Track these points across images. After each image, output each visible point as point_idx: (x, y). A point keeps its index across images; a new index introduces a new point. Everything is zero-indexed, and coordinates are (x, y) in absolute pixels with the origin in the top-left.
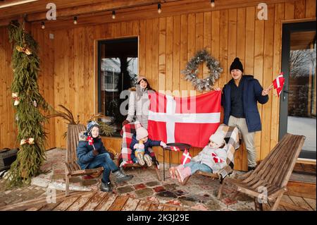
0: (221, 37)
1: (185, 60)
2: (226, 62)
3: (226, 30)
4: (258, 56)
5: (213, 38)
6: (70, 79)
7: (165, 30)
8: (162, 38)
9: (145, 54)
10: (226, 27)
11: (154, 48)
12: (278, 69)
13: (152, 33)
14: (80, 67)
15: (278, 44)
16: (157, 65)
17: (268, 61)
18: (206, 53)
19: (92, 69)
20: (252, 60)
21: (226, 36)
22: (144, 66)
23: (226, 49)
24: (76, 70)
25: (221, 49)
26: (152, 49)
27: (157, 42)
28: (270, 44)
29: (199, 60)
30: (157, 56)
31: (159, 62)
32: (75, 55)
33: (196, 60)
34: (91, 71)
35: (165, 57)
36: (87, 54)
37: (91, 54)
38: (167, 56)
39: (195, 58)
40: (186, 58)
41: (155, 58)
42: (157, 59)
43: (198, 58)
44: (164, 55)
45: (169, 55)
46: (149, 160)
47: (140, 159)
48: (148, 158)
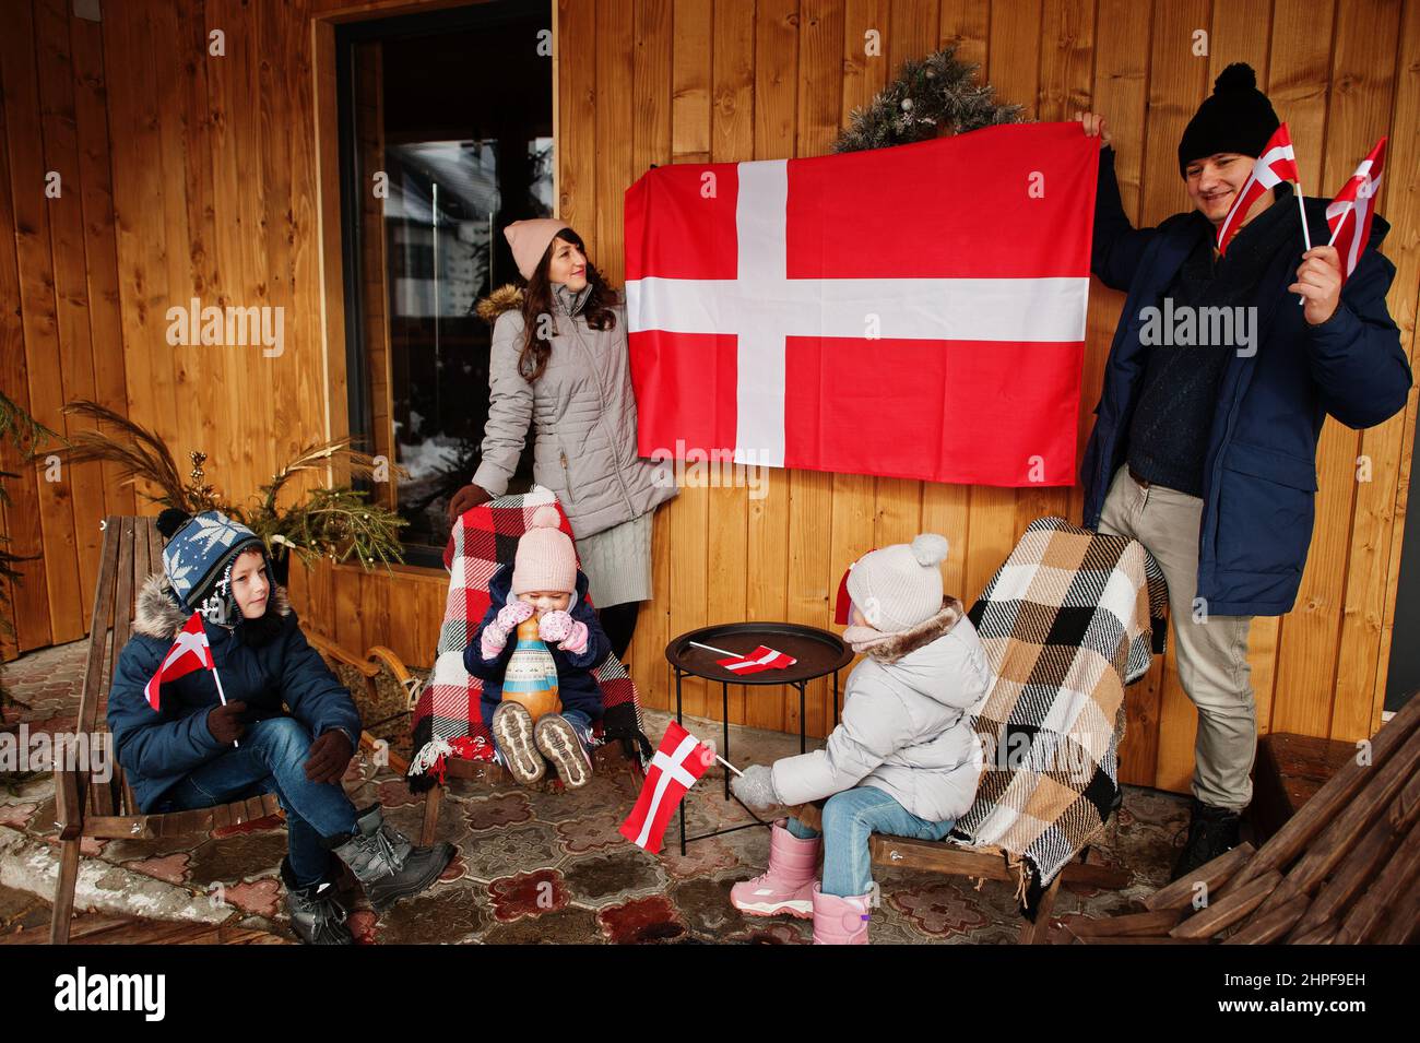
1: (825, 120)
6: (197, 249)
9: (594, 98)
11: (642, 53)
14: (241, 177)
16: (662, 160)
17: (1354, 110)
18: (955, 73)
19: (307, 189)
22: (588, 165)
23: (1085, 41)
24: (224, 196)
25: (1051, 45)
26: (631, 61)
27: (659, 17)
29: (908, 119)
30: (661, 102)
31: (671, 140)
32: (213, 112)
33: (889, 116)
34: (304, 198)
35: (707, 103)
36: (278, 101)
37: (295, 102)
38: (722, 102)
39: (885, 105)
40: (832, 109)
41: (649, 113)
42: (662, 119)
43: (906, 104)
44: (701, 92)
45: (732, 93)
46: (569, 747)
47: (510, 742)
48: (565, 737)
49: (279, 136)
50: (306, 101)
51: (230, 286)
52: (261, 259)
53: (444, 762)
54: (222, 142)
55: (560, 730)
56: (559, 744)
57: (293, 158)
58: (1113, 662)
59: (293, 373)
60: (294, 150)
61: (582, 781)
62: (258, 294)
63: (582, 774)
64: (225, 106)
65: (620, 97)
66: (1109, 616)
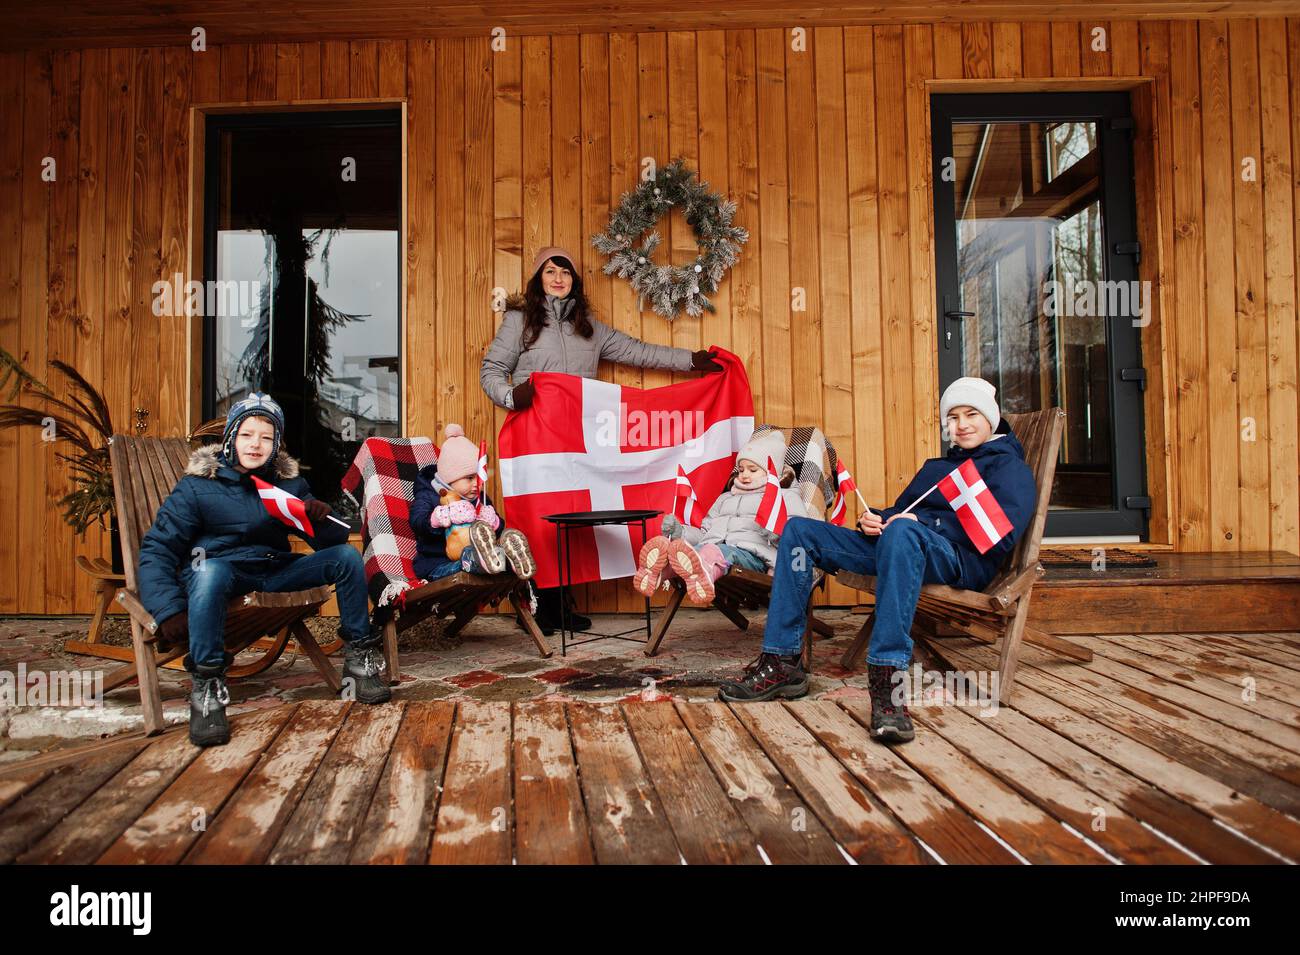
0: (734, 123)
1: (601, 201)
2: (753, 209)
3: (750, 100)
4: (861, 191)
5: (706, 127)
6: (55, 280)
7: (518, 86)
8: (506, 115)
9: (435, 178)
10: (750, 89)
11: (471, 152)
12: (925, 236)
13: (462, 94)
15: (921, 156)
16: (486, 222)
17: (891, 209)
18: (684, 176)
20: (844, 205)
21: (750, 120)
22: (430, 223)
23: (753, 164)
25: (734, 165)
26: (463, 157)
27: (484, 130)
28: (897, 154)
29: (659, 200)
30: (486, 183)
31: (493, 209)
32: (84, 170)
33: (647, 197)
34: (174, 239)
35: (519, 187)
36: (153, 164)
37: (170, 167)
38: (530, 187)
39: (644, 191)
40: (605, 194)
41: (477, 192)
42: (487, 196)
43: (657, 191)
44: (515, 179)
45: (537, 181)
46: (523, 549)
47: (484, 544)
48: (521, 542)
49: (152, 190)
50: (181, 167)
51: (90, 310)
52: (126, 287)
53: (405, 594)
54: (91, 194)
55: (518, 537)
56: (517, 547)
57: (166, 209)
58: (818, 486)
59: (154, 379)
60: (167, 203)
61: (530, 573)
62: (121, 315)
63: (530, 568)
64: (97, 164)
65: (455, 180)
66: (811, 464)
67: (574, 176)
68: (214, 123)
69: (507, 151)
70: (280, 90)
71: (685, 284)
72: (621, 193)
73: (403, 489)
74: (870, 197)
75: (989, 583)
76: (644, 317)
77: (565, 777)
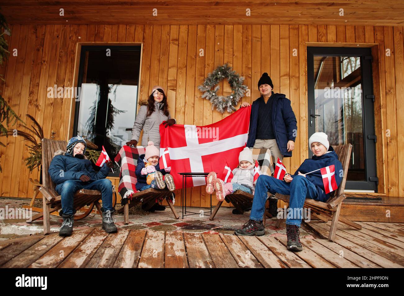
0: (244, 53)
1: (201, 76)
2: (249, 80)
3: (250, 46)
4: (284, 75)
5: (235, 54)
6: (31, 93)
7: (177, 40)
8: (173, 48)
9: (150, 67)
10: (250, 43)
11: (162, 59)
12: (304, 90)
13: (160, 42)
14: (50, 77)
15: (304, 65)
16: (165, 80)
17: (293, 81)
18: (228, 68)
20: (279, 80)
21: (249, 52)
22: (148, 80)
23: (250, 66)
24: (43, 80)
25: (244, 66)
26: (159, 61)
27: (166, 53)
28: (296, 64)
29: (220, 75)
30: (166, 69)
31: (168, 77)
32: (43, 60)
33: (216, 75)
34: (69, 82)
35: (176, 70)
36: (64, 59)
37: (69, 60)
38: (179, 70)
39: (215, 73)
40: (203, 74)
41: (163, 71)
42: (166, 73)
43: (219, 73)
44: (175, 68)
45: (182, 69)
46: (171, 181)
47: (159, 179)
48: (171, 178)
49: (63, 67)
50: (72, 61)
51: (41, 103)
53: (132, 195)
54: (45, 67)
55: (170, 177)
56: (170, 180)
57: (67, 73)
58: (269, 167)
59: (59, 125)
60: (67, 71)
61: (173, 189)
62: (50, 105)
63: (173, 187)
64: (47, 59)
65: (156, 67)
66: (266, 160)
67: (194, 68)
68: (84, 48)
69: (173, 59)
70: (104, 39)
71: (227, 102)
72: (208, 73)
73: (134, 162)
74: (287, 77)
75: (327, 200)
76: (213, 112)
77: (182, 256)
